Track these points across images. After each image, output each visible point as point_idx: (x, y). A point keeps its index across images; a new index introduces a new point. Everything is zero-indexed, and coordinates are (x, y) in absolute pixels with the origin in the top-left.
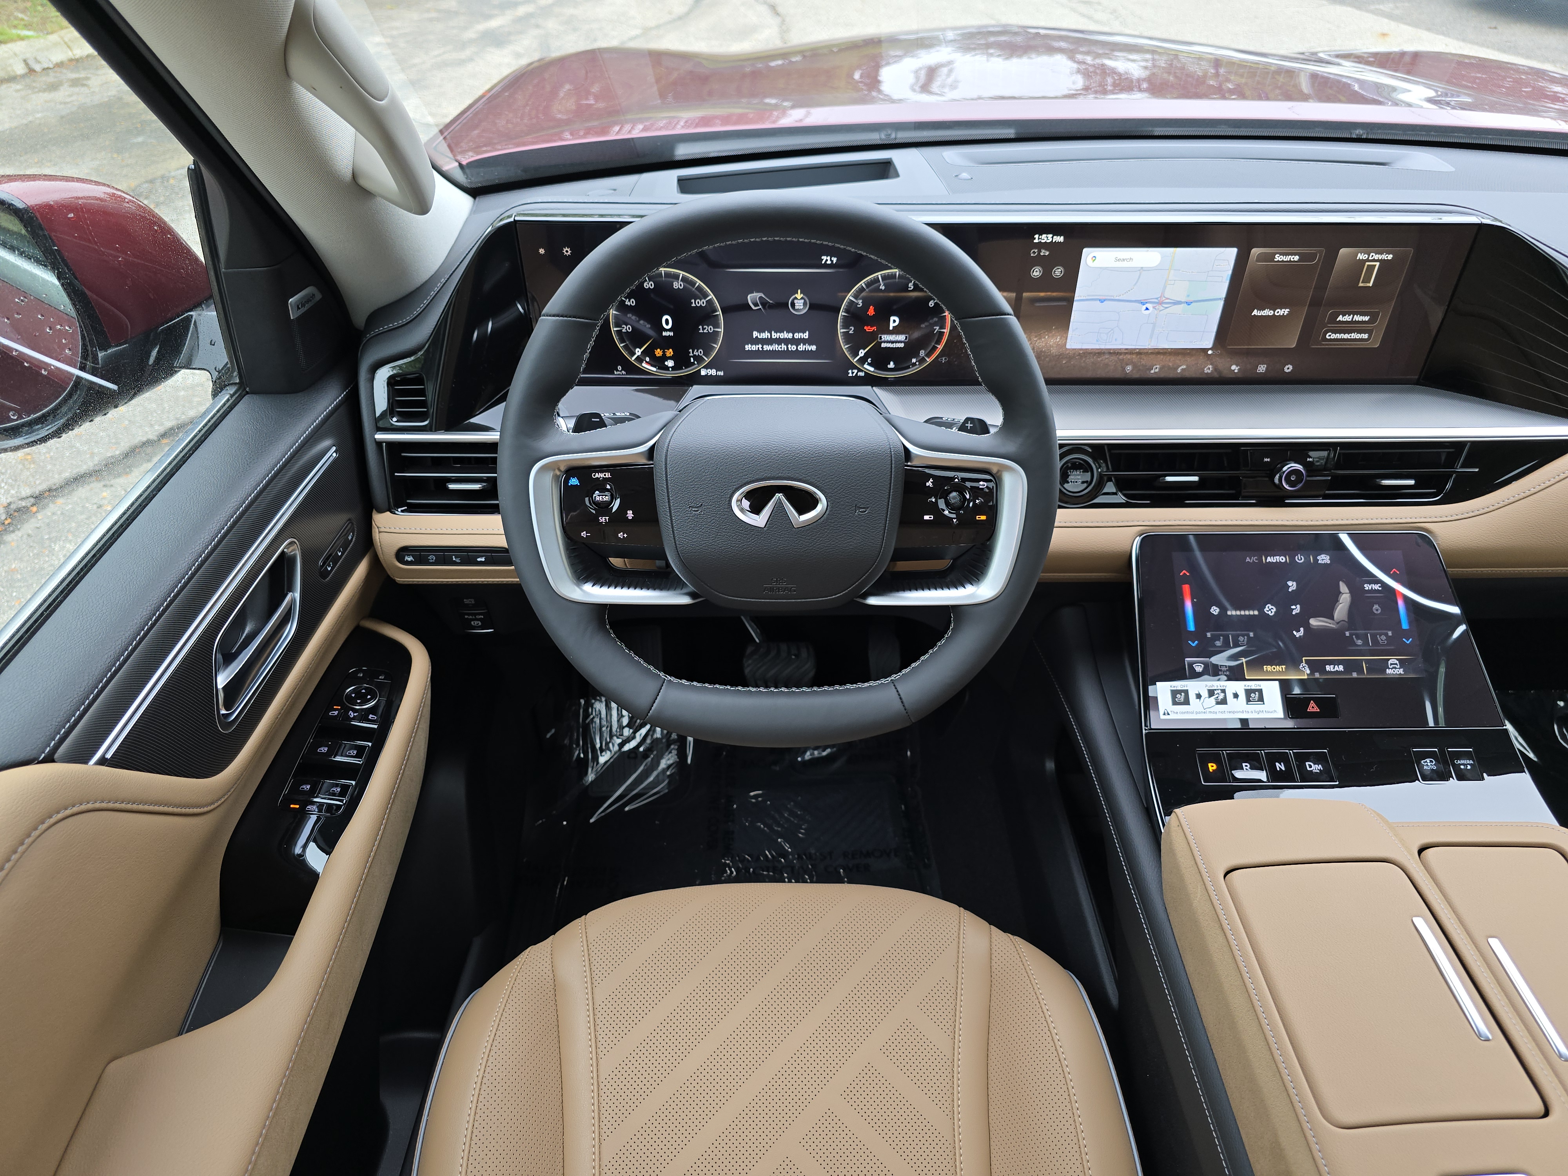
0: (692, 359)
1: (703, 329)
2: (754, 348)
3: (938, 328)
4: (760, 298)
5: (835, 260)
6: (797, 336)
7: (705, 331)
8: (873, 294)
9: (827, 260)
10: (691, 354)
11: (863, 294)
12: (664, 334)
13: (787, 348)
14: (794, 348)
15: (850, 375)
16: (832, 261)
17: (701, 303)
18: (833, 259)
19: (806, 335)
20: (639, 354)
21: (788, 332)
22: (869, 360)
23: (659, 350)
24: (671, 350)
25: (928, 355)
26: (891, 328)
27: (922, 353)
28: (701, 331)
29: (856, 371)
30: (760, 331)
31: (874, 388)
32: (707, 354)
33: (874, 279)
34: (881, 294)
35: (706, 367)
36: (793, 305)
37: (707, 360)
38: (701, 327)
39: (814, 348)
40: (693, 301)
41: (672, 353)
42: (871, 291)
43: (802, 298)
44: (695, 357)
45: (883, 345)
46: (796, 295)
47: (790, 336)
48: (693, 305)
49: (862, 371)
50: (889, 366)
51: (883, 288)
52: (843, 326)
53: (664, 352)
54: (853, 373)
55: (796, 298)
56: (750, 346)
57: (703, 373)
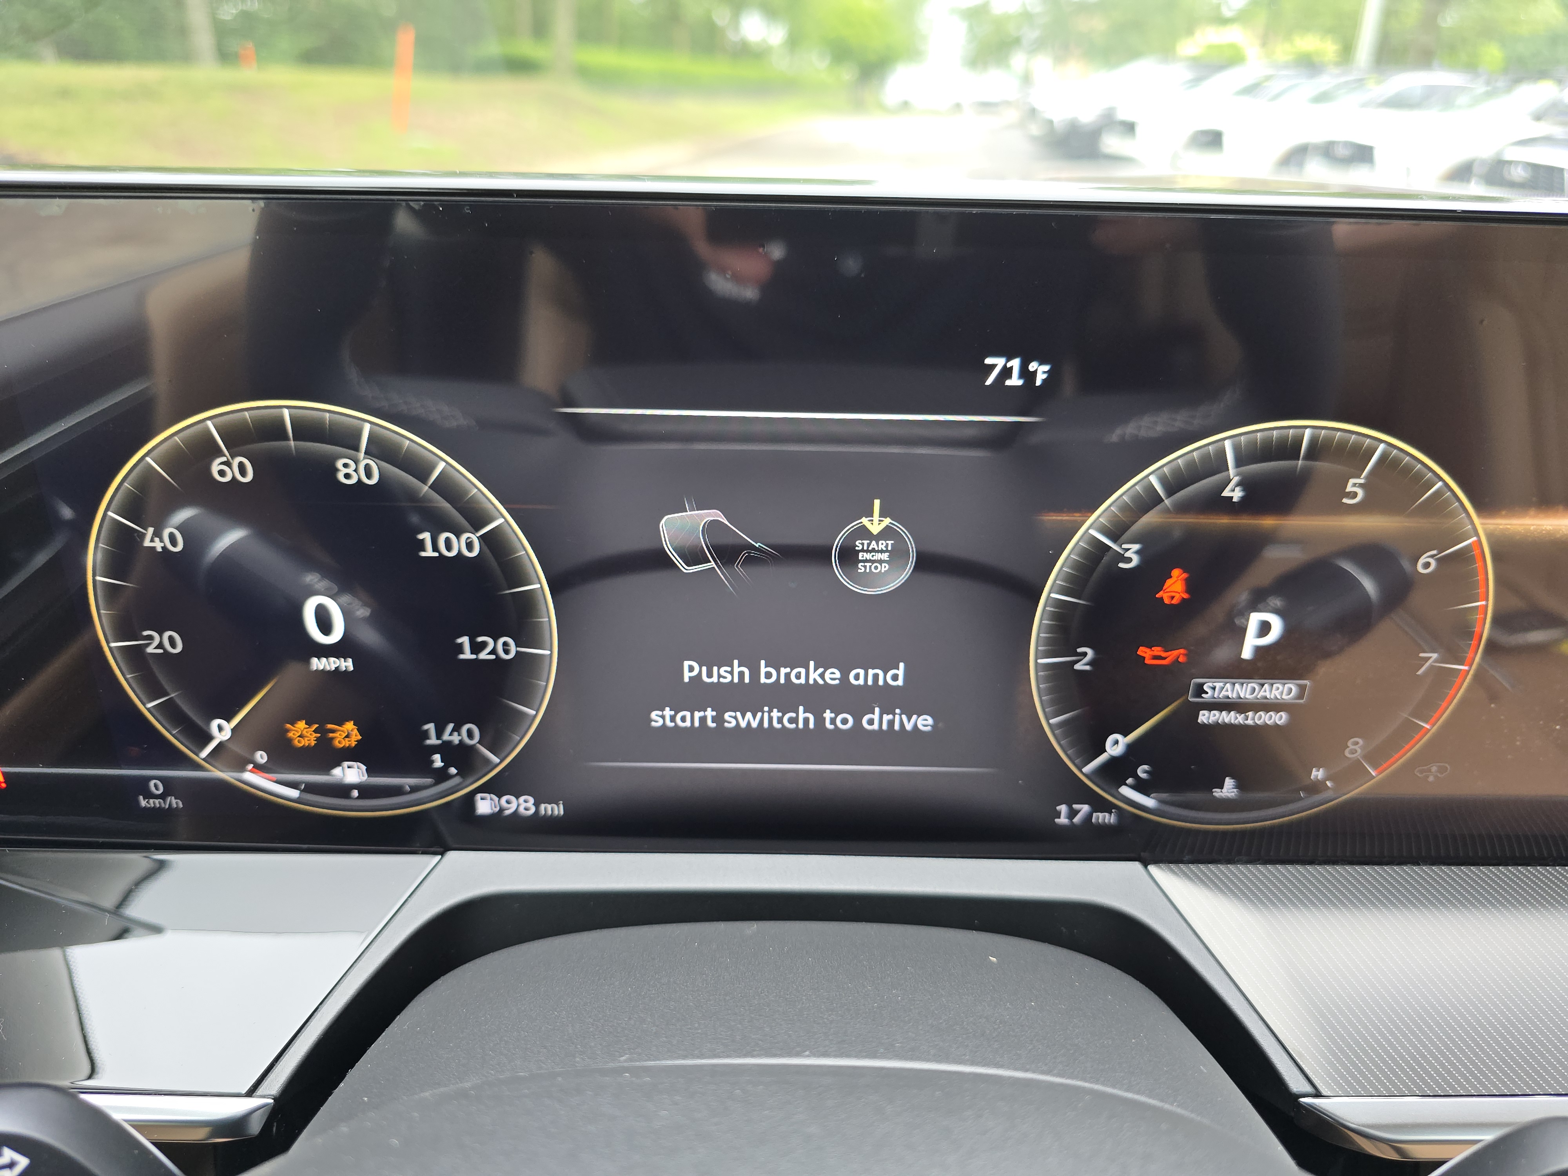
0: (437, 757)
1: (477, 648)
2: (687, 719)
3: (1435, 656)
4: (712, 527)
5: (1041, 371)
6: (859, 677)
7: (483, 655)
8: (1190, 520)
9: (1006, 372)
10: (433, 741)
11: (1151, 518)
12: (318, 664)
13: (820, 720)
14: (845, 722)
15: (1063, 820)
16: (1028, 375)
17: (459, 546)
18: (1033, 366)
19: (897, 677)
20: (226, 735)
21: (824, 664)
22: (1142, 771)
23: (302, 725)
24: (350, 726)
25: (1376, 757)
26: (1247, 653)
27: (1355, 748)
28: (467, 655)
29: (1085, 808)
30: (709, 663)
31: (1151, 868)
32: (496, 745)
33: (1206, 458)
34: (1224, 521)
35: (494, 788)
36: (849, 556)
37: (498, 763)
38: (465, 640)
39: (925, 723)
40: (426, 536)
41: (356, 736)
42: (1183, 508)
43: (887, 533)
44: (445, 749)
45: (1205, 717)
46: (865, 521)
47: (833, 676)
48: (429, 553)
49: (1107, 807)
50: (1217, 793)
51: (1237, 495)
52: (1049, 642)
53: (322, 731)
54: (1073, 813)
55: (864, 533)
56: (668, 712)
57: (485, 806)
